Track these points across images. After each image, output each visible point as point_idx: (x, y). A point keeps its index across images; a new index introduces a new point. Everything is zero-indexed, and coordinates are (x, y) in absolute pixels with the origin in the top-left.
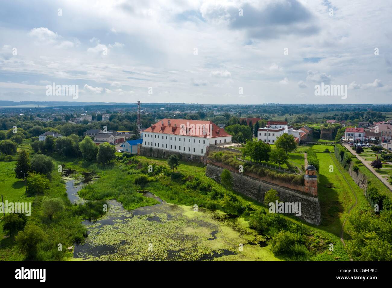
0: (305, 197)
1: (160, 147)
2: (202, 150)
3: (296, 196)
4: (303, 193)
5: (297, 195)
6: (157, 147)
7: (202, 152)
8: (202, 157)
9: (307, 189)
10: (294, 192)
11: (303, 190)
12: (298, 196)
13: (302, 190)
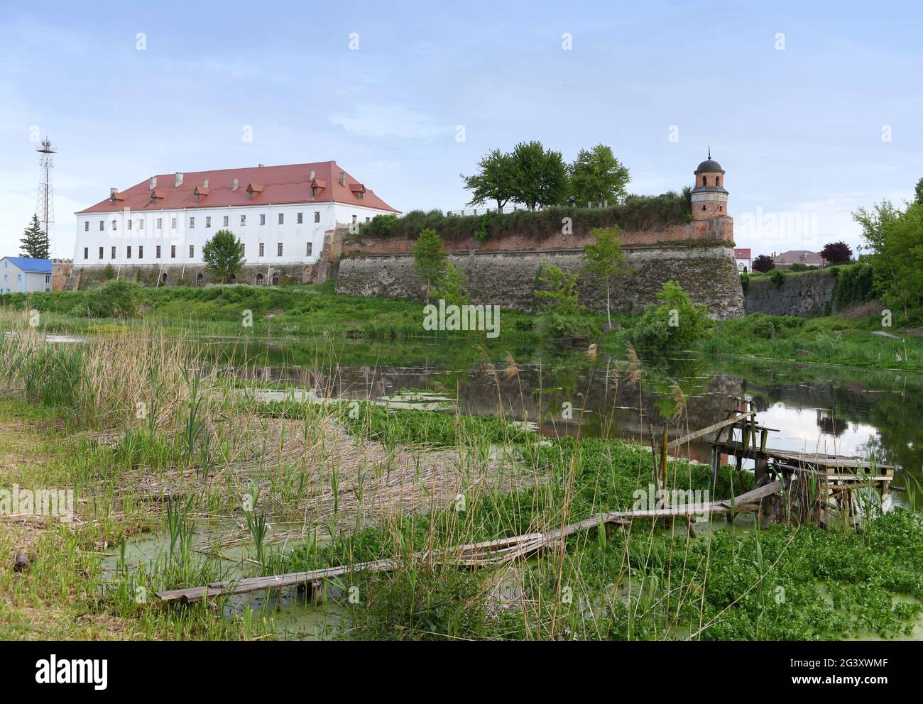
0: (695, 254)
1: (149, 260)
2: (310, 244)
3: (667, 260)
4: (691, 245)
5: (668, 257)
6: (135, 260)
7: (309, 252)
8: (307, 267)
9: (703, 229)
10: (659, 252)
11: (687, 237)
12: (671, 259)
13: (685, 237)
